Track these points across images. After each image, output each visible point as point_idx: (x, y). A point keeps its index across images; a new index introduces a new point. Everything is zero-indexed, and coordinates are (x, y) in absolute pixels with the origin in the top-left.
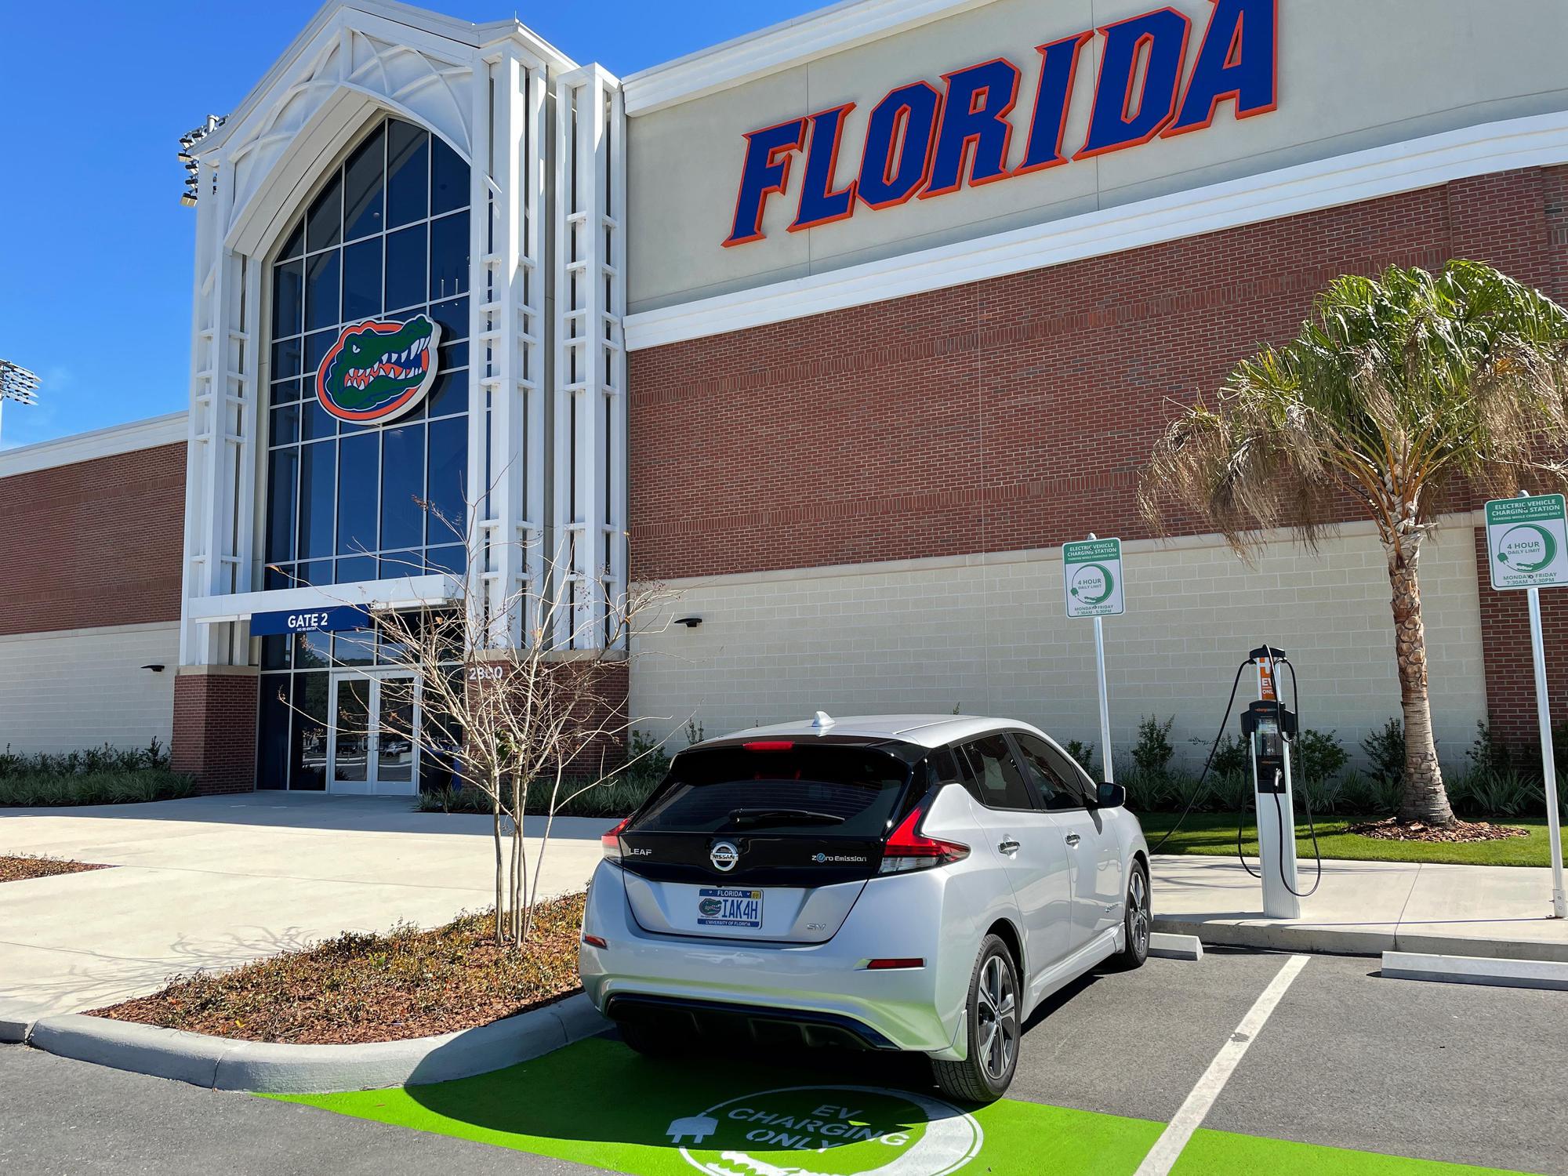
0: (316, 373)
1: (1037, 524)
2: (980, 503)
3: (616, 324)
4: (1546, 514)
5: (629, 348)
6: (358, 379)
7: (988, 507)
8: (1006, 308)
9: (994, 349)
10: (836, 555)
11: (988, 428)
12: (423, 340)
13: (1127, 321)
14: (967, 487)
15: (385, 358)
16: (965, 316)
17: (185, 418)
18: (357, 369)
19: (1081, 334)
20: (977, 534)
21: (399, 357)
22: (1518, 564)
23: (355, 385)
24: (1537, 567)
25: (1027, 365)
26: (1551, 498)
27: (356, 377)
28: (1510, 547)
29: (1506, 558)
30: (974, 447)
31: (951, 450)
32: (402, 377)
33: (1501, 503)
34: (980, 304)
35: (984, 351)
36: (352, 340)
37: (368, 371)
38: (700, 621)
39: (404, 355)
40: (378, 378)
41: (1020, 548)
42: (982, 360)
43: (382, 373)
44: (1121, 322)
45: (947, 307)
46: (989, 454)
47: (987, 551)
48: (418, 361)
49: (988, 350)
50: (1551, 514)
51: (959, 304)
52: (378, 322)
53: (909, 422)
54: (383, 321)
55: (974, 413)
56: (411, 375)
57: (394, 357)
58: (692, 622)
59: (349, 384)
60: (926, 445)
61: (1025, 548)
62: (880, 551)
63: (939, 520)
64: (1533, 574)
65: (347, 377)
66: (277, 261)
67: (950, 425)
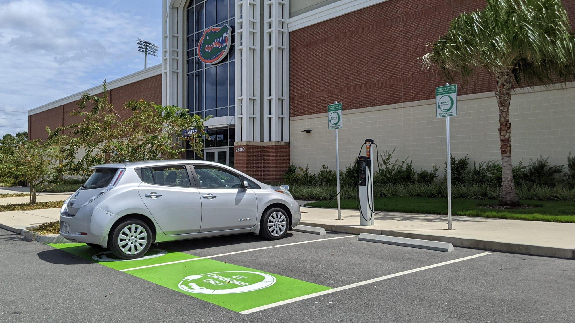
0: (197, 47)
1: (421, 91)
2: (402, 84)
3: (285, 22)
4: (451, 91)
5: (289, 31)
6: (209, 48)
7: (405, 85)
8: (412, 6)
9: (407, 23)
10: (354, 105)
11: (405, 54)
12: (226, 33)
13: (455, 8)
14: (398, 77)
15: (216, 40)
16: (398, 10)
17: (161, 66)
18: (208, 45)
19: (438, 14)
20: (400, 96)
21: (220, 40)
22: (443, 109)
23: (208, 50)
24: (448, 110)
25: (419, 28)
26: (453, 86)
27: (208, 48)
28: (441, 103)
29: (440, 107)
30: (400, 62)
31: (392, 63)
32: (220, 47)
33: (440, 88)
34: (403, 5)
35: (404, 23)
36: (207, 35)
37: (211, 45)
38: (311, 131)
39: (221, 39)
40: (214, 47)
41: (415, 101)
42: (404, 27)
43: (215, 46)
44: (452, 9)
45: (392, 7)
46: (405, 64)
47: (404, 102)
48: (224, 41)
49: (406, 23)
50: (453, 91)
51: (396, 6)
52: (214, 28)
53: (379, 53)
54: (216, 27)
55: (401, 48)
56: (223, 46)
57: (218, 40)
58: (308, 131)
59: (206, 50)
60: (384, 62)
61: (417, 101)
62: (368, 103)
63: (388, 91)
64: (447, 112)
65: (206, 48)
66: (187, 8)
67: (392, 53)
